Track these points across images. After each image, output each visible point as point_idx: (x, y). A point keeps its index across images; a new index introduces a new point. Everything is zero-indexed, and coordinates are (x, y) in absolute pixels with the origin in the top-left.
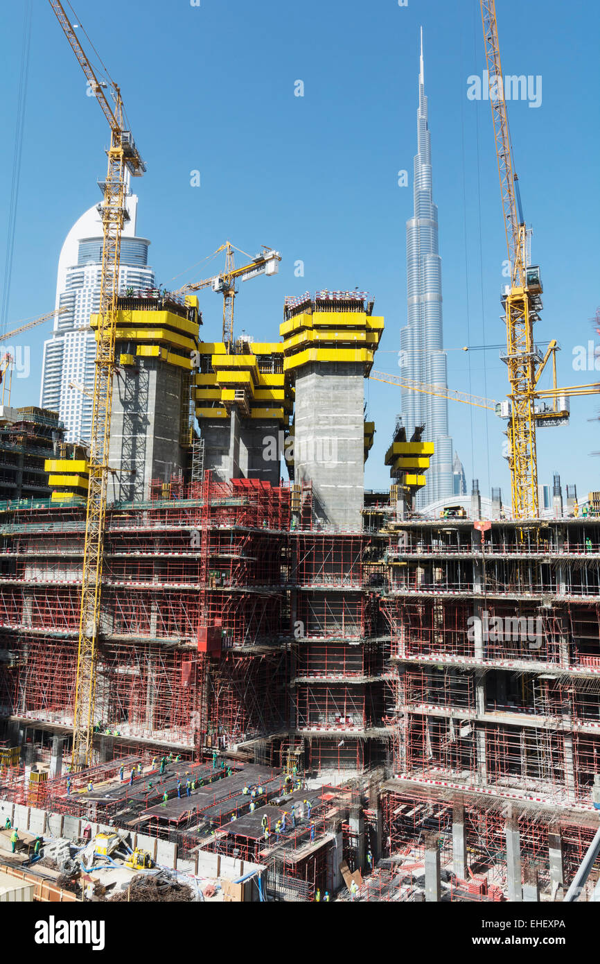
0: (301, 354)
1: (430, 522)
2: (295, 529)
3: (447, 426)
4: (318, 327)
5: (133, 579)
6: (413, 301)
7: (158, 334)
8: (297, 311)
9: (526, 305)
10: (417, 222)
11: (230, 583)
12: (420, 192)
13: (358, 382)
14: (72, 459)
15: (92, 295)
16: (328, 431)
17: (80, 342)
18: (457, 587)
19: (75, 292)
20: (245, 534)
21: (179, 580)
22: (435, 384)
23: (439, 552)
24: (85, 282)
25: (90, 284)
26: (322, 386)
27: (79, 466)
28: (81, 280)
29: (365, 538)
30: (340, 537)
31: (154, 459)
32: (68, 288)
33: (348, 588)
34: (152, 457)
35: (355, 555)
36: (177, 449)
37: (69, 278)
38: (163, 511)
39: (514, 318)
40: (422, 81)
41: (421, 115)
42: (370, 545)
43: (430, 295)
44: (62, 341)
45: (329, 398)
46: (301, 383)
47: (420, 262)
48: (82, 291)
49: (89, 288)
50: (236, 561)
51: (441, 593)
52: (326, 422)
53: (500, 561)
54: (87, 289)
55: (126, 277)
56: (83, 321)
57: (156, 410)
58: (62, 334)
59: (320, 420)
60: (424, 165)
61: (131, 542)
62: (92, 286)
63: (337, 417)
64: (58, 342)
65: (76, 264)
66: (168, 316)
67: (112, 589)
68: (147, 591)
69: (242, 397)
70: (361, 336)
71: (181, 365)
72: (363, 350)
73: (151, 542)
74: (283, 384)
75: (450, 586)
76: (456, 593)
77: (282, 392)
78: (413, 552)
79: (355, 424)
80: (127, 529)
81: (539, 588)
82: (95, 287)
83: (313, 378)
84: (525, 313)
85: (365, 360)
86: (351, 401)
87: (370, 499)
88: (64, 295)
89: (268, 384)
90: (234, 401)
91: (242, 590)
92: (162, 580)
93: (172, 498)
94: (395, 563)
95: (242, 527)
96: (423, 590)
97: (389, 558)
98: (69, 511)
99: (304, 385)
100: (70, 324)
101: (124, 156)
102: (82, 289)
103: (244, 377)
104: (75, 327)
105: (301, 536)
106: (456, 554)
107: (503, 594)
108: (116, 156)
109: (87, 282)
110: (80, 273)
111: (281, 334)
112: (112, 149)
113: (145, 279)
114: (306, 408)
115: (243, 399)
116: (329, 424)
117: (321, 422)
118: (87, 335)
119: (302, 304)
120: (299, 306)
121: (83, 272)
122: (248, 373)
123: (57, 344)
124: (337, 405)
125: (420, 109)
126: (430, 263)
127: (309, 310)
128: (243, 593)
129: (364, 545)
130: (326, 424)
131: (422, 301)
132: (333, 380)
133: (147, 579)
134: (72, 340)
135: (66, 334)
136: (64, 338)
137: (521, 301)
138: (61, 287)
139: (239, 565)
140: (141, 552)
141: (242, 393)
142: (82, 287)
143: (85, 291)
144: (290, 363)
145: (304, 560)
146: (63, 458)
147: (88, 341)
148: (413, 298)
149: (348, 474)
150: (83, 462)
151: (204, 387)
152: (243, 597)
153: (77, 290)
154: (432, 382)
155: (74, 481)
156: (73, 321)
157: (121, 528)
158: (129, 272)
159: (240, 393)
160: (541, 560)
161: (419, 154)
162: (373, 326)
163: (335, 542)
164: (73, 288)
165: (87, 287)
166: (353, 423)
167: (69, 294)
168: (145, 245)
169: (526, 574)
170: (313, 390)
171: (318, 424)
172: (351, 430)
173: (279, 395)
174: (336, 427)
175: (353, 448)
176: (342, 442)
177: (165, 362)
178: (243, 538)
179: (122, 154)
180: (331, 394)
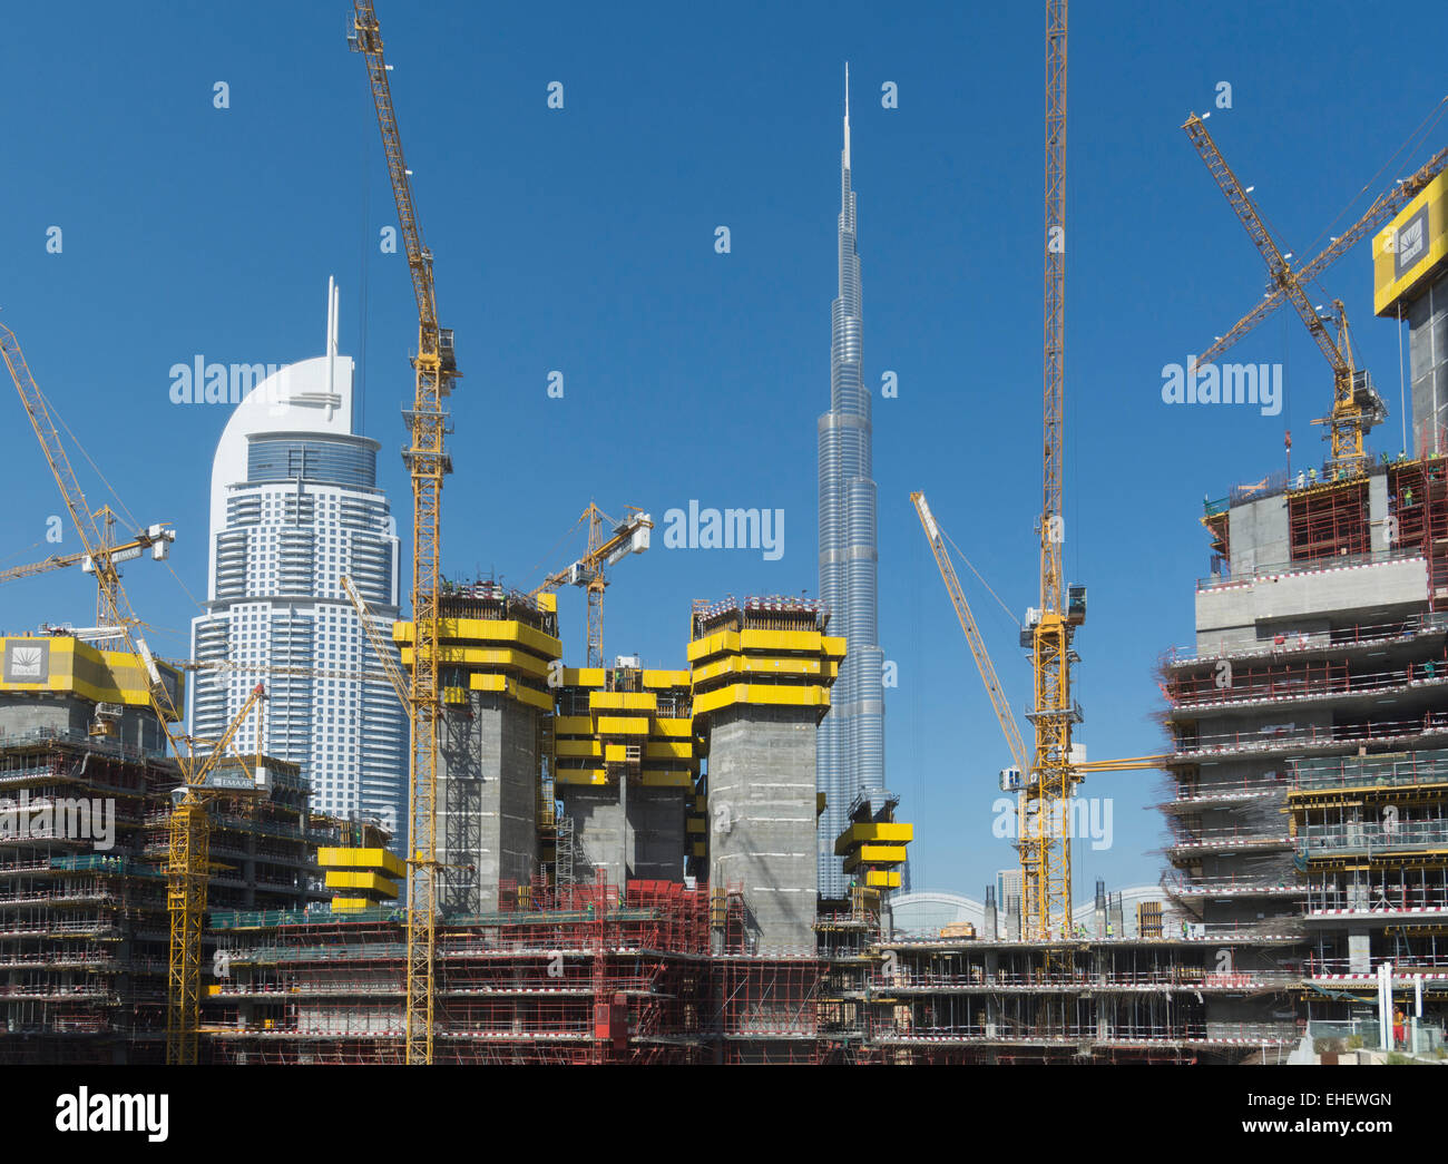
0: (721, 691)
1: (928, 943)
2: (717, 951)
3: (883, 773)
4: (750, 652)
5: (481, 1028)
6: (829, 559)
7: (504, 657)
8: (713, 624)
9: (1062, 641)
10: (836, 419)
11: (636, 1031)
12: (841, 366)
13: (808, 736)
14: (360, 846)
15: (278, 539)
16: (763, 808)
17: (259, 622)
18: (966, 1030)
19: (245, 531)
20: (657, 960)
21: (556, 1028)
22: (865, 701)
23: (940, 985)
24: (263, 514)
25: (272, 518)
26: (754, 742)
27: (374, 857)
28: (257, 509)
29: (822, 964)
30: (786, 964)
31: (501, 849)
32: (233, 523)
33: (798, 1035)
34: (498, 845)
35: (806, 989)
36: (532, 833)
37: (233, 505)
38: (526, 929)
39: (1044, 658)
40: (847, 163)
41: (845, 225)
42: (827, 974)
43: (858, 549)
44: (227, 620)
45: (766, 758)
46: (721, 734)
47: (843, 490)
48: (259, 531)
49: (273, 524)
50: (645, 1000)
51: (944, 1039)
52: (761, 795)
53: (1023, 996)
54: (268, 528)
55: (338, 507)
56: (262, 584)
57: (502, 774)
58: (225, 607)
59: (751, 792)
60: (849, 318)
61: (477, 974)
62: (277, 522)
63: (777, 788)
64: (218, 621)
65: (244, 479)
66: (520, 629)
67: (452, 1042)
68: (508, 1044)
69: (636, 756)
70: (813, 667)
71: (534, 703)
72: (815, 688)
73: (509, 974)
74: (690, 735)
75: (955, 1031)
76: (965, 1039)
77: (689, 746)
78: (890, 985)
79: (804, 798)
80: (469, 954)
81: (1075, 1031)
82: (283, 524)
83: (740, 728)
84: (1060, 652)
85: (818, 703)
86: (797, 764)
87: (826, 907)
88: (224, 537)
89: (668, 734)
90: (625, 763)
91: (654, 1041)
92: (529, 1028)
93: (535, 909)
94: (880, 1001)
95: (653, 952)
96: (918, 1037)
97: (872, 993)
98: (374, 927)
99: (725, 739)
100: (240, 589)
101: (441, 369)
102: (259, 527)
103: (640, 726)
104: (248, 595)
105: (730, 963)
106: (965, 987)
107: (1027, 1039)
108: (428, 367)
109: (268, 514)
110: (253, 496)
111: (690, 659)
112: (422, 356)
113: (372, 512)
114: (730, 772)
115: (638, 760)
116: (766, 798)
117: (753, 795)
118: (271, 611)
119: (723, 614)
120: (718, 617)
121: (259, 496)
122: (646, 720)
123: (217, 624)
124: (777, 770)
125: (843, 215)
126: (858, 493)
127: (734, 625)
128: (654, 1045)
129: (821, 973)
130: (761, 798)
131: (844, 559)
132: (770, 730)
133: (505, 1028)
134: (245, 618)
135: (232, 607)
136: (230, 614)
137: (1055, 634)
138: (219, 521)
139: (650, 1006)
140: (493, 988)
141: (637, 750)
142: (258, 522)
143: (264, 530)
144: (704, 703)
145: (733, 998)
146: (345, 845)
147: (275, 621)
148: (829, 553)
149: (793, 872)
150: (379, 852)
151: (567, 737)
152: (655, 1050)
153: (250, 528)
154: (858, 699)
155: (367, 881)
156: (244, 584)
157: (461, 953)
158: (343, 498)
159: (632, 750)
160: (1079, 994)
161: (841, 297)
162: (830, 652)
163: (779, 971)
164: (241, 524)
165: (268, 522)
166: (801, 796)
167: (235, 535)
168: (372, 449)
169: (1058, 1013)
170: (741, 747)
171: (749, 798)
172: (797, 808)
173: (684, 751)
174: (775, 802)
175: (801, 834)
176: (786, 824)
177: (513, 700)
178: (655, 966)
179: (437, 365)
180: (769, 752)
